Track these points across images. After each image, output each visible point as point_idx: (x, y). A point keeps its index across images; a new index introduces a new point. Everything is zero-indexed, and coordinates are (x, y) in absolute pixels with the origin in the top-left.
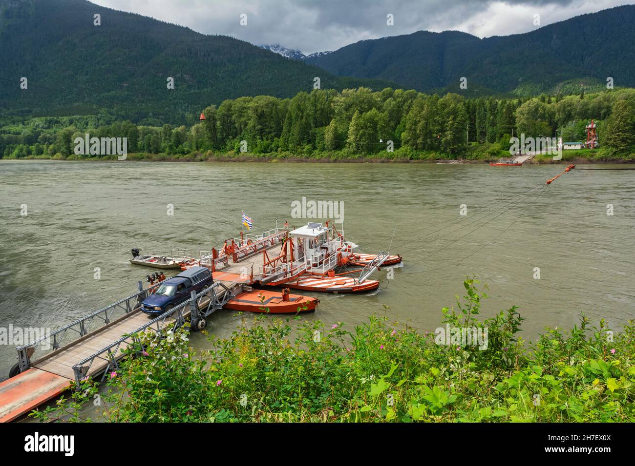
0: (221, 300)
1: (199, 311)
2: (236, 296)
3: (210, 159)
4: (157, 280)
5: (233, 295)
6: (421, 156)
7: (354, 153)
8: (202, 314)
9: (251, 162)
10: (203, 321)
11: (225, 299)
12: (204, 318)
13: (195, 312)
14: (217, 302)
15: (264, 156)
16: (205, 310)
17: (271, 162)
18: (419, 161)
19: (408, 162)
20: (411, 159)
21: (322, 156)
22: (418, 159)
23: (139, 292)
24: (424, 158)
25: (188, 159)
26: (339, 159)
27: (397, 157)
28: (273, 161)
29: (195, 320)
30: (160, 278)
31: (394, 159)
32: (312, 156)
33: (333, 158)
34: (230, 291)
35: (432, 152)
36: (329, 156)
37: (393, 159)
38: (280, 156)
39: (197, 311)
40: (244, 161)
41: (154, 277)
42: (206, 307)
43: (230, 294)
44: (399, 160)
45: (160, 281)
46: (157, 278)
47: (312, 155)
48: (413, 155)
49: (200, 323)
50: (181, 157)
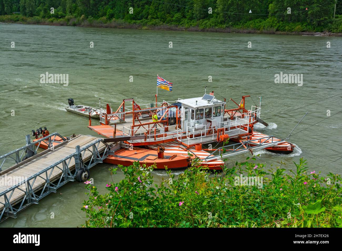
0: (101, 155)
1: (83, 163)
2: (115, 152)
3: (83, 24)
4: (41, 135)
5: (113, 150)
6: (287, 28)
7: (222, 23)
8: (85, 167)
9: (122, 28)
10: (86, 173)
11: (105, 154)
12: (87, 170)
13: (79, 164)
14: (98, 157)
15: (135, 23)
16: (87, 163)
17: (141, 29)
18: (285, 32)
19: (274, 33)
20: (277, 30)
21: (191, 25)
22: (284, 30)
23: (27, 145)
24: (290, 30)
25: (61, 23)
26: (207, 28)
27: (264, 29)
28: (144, 28)
29: (79, 172)
30: (44, 133)
31: (261, 30)
32: (181, 25)
33: (201, 27)
34: (110, 147)
35: (298, 23)
36: (198, 25)
37: (259, 30)
38: (151, 23)
39: (80, 164)
40: (115, 27)
41: (39, 132)
42: (88, 161)
43: (110, 150)
44: (265, 31)
45: (44, 136)
46: (41, 133)
47: (181, 23)
48: (279, 26)
49: (84, 174)
50: (55, 21)
